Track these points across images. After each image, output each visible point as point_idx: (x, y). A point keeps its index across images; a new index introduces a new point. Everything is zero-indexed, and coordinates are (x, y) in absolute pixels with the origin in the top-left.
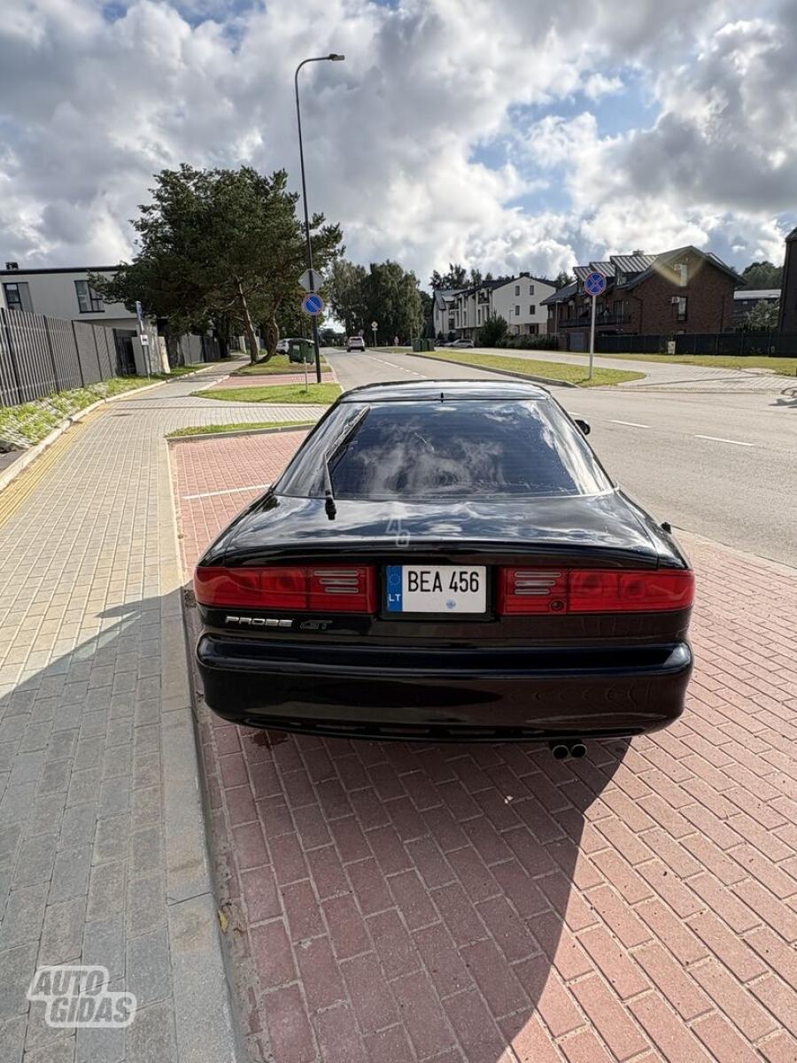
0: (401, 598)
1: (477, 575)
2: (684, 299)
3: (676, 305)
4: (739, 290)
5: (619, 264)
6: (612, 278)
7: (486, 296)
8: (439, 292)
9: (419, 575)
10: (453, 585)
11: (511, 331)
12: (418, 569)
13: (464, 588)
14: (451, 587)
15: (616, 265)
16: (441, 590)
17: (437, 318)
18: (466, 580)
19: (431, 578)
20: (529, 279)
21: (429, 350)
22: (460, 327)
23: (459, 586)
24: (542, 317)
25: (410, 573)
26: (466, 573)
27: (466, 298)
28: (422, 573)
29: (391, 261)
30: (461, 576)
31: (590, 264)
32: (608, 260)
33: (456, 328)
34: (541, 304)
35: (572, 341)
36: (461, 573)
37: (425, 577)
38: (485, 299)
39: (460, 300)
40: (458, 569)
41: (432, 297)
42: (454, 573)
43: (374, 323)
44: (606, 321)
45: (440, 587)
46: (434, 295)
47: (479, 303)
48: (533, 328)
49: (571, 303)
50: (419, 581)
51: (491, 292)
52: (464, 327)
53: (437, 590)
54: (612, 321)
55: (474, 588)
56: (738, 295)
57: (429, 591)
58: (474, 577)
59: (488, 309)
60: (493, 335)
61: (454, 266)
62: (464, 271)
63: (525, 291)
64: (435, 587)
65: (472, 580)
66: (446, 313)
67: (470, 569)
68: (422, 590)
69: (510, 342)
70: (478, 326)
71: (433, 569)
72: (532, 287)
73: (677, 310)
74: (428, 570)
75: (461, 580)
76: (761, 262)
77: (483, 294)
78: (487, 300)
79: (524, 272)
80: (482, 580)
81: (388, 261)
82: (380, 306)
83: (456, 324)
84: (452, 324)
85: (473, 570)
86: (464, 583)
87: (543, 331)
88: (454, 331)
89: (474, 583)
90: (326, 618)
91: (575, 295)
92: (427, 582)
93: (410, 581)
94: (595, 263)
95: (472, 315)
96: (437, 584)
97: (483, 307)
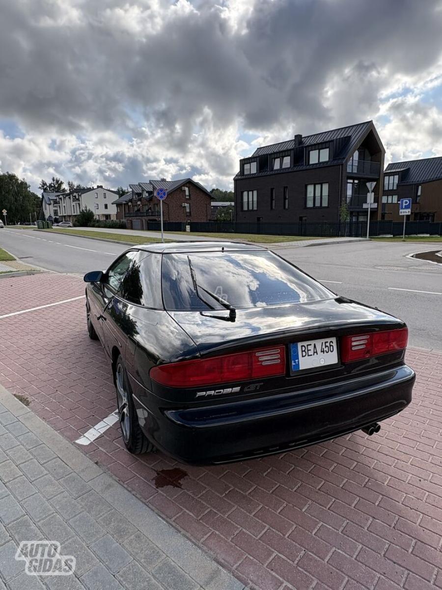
0: (298, 362)
1: (333, 343)
2: (188, 205)
3: (185, 207)
4: (213, 201)
5: (155, 185)
6: (152, 192)
7: (77, 197)
8: (46, 193)
9: (306, 347)
10: (323, 350)
11: (96, 217)
12: (305, 343)
13: (327, 351)
14: (321, 352)
15: (153, 185)
16: (317, 354)
17: (46, 209)
18: (328, 346)
19: (311, 348)
20: (103, 190)
21: (48, 228)
22: (61, 215)
23: (325, 350)
24: (113, 211)
25: (302, 346)
26: (327, 342)
27: (64, 198)
28: (308, 345)
29: (10, 173)
30: (325, 344)
31: (139, 183)
32: (149, 182)
33: (59, 215)
34: (113, 204)
35: (133, 223)
36: (325, 343)
37: (310, 348)
38: (77, 199)
39: (61, 198)
40: (324, 341)
41: (41, 197)
42: (322, 343)
43: (4, 210)
44: (150, 214)
45: (316, 352)
46: (43, 196)
47: (73, 201)
48: (107, 217)
49: (130, 204)
50: (306, 351)
51: (81, 195)
52: (64, 215)
53: (315, 354)
54: (153, 214)
55: (332, 350)
56: (213, 204)
57: (311, 355)
58: (331, 344)
59: (79, 205)
60: (86, 219)
61: (55, 179)
62: (62, 183)
63: (101, 196)
64: (314, 352)
65: (330, 346)
66: (51, 206)
67: (329, 340)
68: (308, 355)
69: (97, 224)
70: (73, 214)
71: (312, 342)
72: (105, 194)
73: (186, 210)
74: (310, 344)
75: (326, 346)
76: (215, 189)
77: (75, 196)
78: (78, 200)
79: (99, 185)
80: (335, 345)
81: (8, 173)
82: (5, 200)
83: (59, 213)
84: (56, 213)
85: (331, 340)
86: (327, 348)
87: (113, 218)
88: (57, 217)
89: (331, 347)
90: (259, 382)
91: (131, 199)
92: (310, 350)
93: (302, 351)
94: (142, 183)
95: (68, 208)
96: (315, 351)
97: (76, 203)
